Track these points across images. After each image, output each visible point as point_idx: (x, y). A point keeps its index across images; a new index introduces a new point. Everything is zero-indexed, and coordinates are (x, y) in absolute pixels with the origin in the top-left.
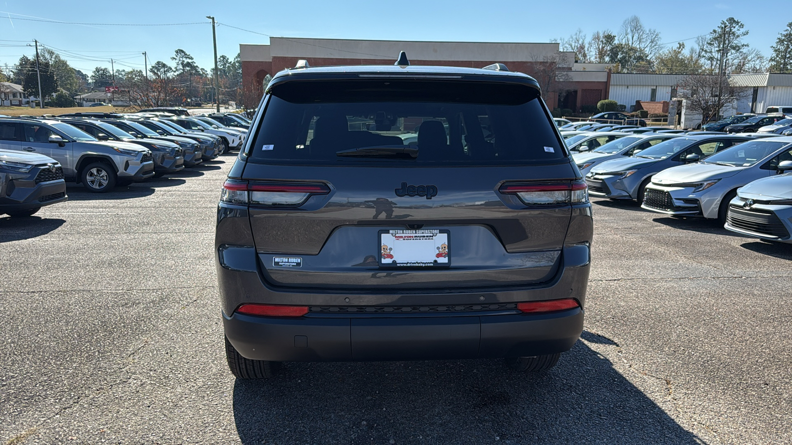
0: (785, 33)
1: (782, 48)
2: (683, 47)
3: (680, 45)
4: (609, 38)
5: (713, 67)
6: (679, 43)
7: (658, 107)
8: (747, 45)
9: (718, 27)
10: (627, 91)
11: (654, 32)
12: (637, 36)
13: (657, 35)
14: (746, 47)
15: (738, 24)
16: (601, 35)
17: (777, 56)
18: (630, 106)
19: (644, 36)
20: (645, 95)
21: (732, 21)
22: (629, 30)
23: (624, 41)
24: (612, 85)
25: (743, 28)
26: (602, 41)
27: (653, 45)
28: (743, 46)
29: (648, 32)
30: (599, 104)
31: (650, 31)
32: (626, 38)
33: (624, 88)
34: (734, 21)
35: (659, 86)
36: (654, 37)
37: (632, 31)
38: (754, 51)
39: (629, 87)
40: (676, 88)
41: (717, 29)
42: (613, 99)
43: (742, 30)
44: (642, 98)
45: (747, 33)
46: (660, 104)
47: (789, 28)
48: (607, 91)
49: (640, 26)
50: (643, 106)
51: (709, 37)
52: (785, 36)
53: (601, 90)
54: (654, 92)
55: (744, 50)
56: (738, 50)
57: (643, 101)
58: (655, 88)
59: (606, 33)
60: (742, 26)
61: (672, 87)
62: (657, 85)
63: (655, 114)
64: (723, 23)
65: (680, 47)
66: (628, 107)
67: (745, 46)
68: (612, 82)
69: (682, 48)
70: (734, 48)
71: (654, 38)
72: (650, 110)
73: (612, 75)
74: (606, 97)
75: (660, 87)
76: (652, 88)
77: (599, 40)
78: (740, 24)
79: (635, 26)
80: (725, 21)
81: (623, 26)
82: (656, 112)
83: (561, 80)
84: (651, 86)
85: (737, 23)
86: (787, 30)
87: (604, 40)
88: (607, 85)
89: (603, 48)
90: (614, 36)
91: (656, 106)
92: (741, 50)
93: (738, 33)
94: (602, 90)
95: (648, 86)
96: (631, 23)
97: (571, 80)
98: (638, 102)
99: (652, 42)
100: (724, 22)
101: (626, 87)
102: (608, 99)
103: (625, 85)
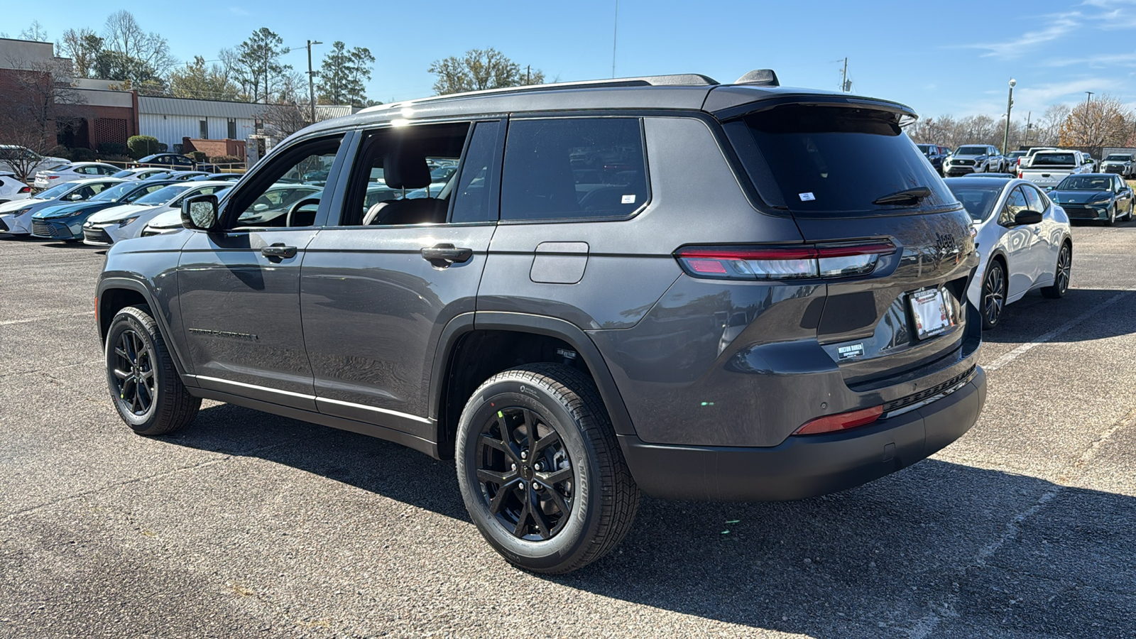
0: (331, 55)
1: (331, 75)
2: (203, 63)
3: (198, 60)
4: (93, 42)
5: (247, 94)
6: (196, 57)
7: (218, 147)
8: (290, 67)
9: (250, 38)
10: (165, 123)
11: (158, 37)
12: (133, 41)
13: (162, 43)
14: (289, 70)
15: (274, 38)
16: (78, 35)
17: (326, 84)
18: (172, 146)
19: (144, 42)
20: (192, 130)
21: (266, 32)
22: (119, 32)
23: (113, 46)
24: (141, 113)
25: (281, 43)
26: (82, 45)
27: (159, 56)
28: (285, 67)
29: (148, 37)
30: (129, 141)
31: (151, 36)
32: (116, 44)
33: (160, 118)
34: (270, 33)
35: (210, 117)
36: (159, 44)
37: (124, 34)
38: (297, 75)
39: (167, 117)
40: (233, 121)
41: (249, 42)
42: (145, 133)
43: (281, 47)
44: (192, 135)
45: (288, 51)
46: (222, 143)
47: (336, 49)
48: (136, 121)
49: (136, 27)
50: (195, 146)
51: (238, 53)
52: (333, 58)
53: (126, 120)
54: (204, 126)
55: (287, 73)
56: (280, 72)
57: (194, 138)
58: (204, 120)
59: (86, 32)
60: (280, 41)
61: (228, 119)
62: (208, 115)
63: (219, 158)
64: (256, 34)
65: (198, 63)
66: (170, 146)
67: (288, 67)
68: (141, 109)
69: (200, 63)
70: (274, 69)
71: (160, 47)
72: (207, 150)
73: (139, 98)
74: (135, 131)
75: (211, 119)
76: (201, 119)
77: (76, 43)
78: (277, 38)
79: (128, 26)
80: (258, 32)
81: (107, 24)
82: (218, 154)
83: (68, 102)
84: (199, 116)
85: (274, 36)
86: (334, 51)
87: (84, 43)
88: (133, 112)
89: (84, 55)
90: (100, 39)
91: (216, 145)
92: (284, 73)
93: (278, 50)
94: (129, 120)
95: (195, 116)
96: (120, 21)
97: (85, 103)
98: (186, 140)
99: (157, 52)
100: (256, 32)
101: (163, 117)
102: (139, 134)
103: (161, 114)
